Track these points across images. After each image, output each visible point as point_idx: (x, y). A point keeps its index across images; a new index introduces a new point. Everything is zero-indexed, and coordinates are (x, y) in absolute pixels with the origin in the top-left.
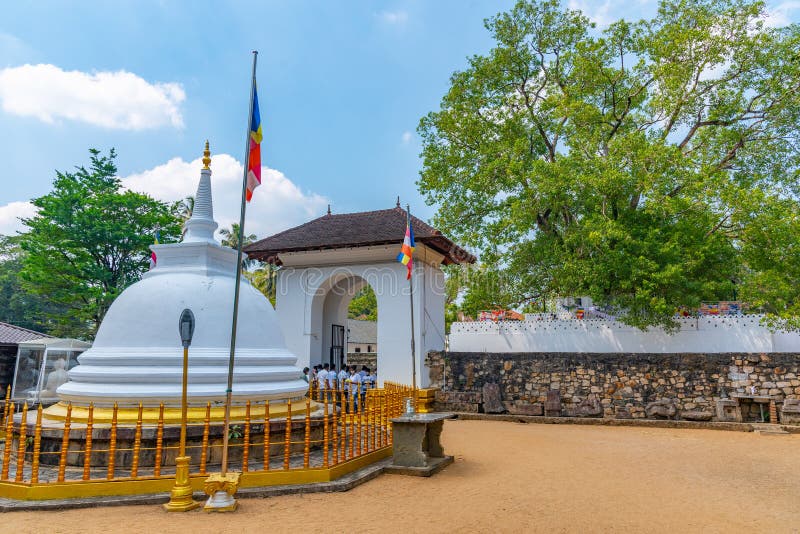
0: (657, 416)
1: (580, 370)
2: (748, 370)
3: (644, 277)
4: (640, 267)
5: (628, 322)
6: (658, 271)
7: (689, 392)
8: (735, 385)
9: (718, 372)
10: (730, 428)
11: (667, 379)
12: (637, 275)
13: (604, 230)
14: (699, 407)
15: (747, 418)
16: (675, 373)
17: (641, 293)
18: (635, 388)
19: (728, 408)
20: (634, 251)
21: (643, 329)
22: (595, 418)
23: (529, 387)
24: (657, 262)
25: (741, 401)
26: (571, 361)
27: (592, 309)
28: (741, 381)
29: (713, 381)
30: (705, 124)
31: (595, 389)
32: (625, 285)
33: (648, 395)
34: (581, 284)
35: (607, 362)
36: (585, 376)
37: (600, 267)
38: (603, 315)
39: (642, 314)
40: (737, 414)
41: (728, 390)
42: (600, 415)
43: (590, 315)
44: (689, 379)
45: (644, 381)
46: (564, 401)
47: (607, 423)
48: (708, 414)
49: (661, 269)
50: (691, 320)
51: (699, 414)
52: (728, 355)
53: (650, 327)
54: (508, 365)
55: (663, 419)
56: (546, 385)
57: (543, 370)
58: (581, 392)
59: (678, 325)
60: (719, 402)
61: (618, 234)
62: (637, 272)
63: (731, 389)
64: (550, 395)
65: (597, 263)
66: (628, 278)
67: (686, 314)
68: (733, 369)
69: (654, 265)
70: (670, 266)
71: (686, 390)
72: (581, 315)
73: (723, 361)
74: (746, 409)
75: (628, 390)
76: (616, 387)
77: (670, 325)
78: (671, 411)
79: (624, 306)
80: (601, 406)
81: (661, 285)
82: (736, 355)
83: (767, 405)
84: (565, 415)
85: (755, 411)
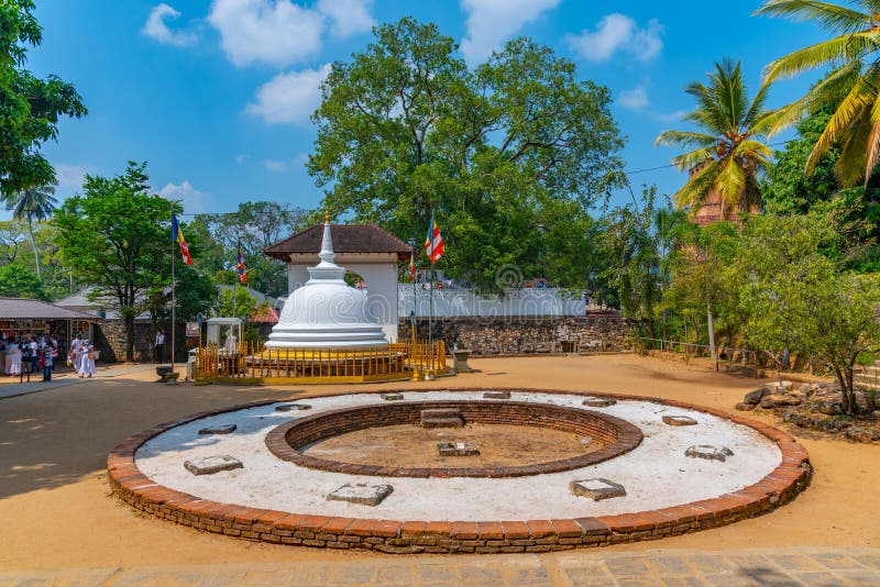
0: (527, 352)
1: (487, 329)
2: (566, 327)
3: (490, 261)
4: (487, 254)
6: (498, 256)
7: (539, 339)
8: (560, 335)
9: (552, 329)
10: (557, 356)
11: (529, 332)
12: (486, 259)
14: (543, 347)
15: (565, 351)
16: (533, 330)
17: (487, 273)
18: (514, 338)
19: (557, 346)
20: (484, 241)
22: (496, 354)
24: (499, 250)
25: (562, 343)
27: (450, 283)
28: (563, 333)
29: (550, 333)
31: (495, 339)
32: (477, 265)
33: (520, 341)
36: (489, 332)
37: (460, 252)
38: (455, 286)
39: (487, 286)
40: (560, 349)
41: (557, 338)
42: (498, 353)
43: (447, 287)
44: (539, 333)
45: (518, 334)
46: (479, 347)
47: (502, 357)
48: (547, 349)
49: (502, 255)
51: (544, 350)
54: (446, 327)
56: (469, 338)
57: (467, 330)
58: (487, 341)
60: (554, 343)
61: (475, 228)
62: (485, 257)
63: (559, 337)
66: (478, 262)
67: (514, 288)
68: (559, 327)
69: (496, 252)
74: (564, 346)
75: (510, 339)
76: (505, 338)
78: (532, 349)
80: (498, 348)
83: (573, 344)
84: (480, 353)
85: (568, 347)
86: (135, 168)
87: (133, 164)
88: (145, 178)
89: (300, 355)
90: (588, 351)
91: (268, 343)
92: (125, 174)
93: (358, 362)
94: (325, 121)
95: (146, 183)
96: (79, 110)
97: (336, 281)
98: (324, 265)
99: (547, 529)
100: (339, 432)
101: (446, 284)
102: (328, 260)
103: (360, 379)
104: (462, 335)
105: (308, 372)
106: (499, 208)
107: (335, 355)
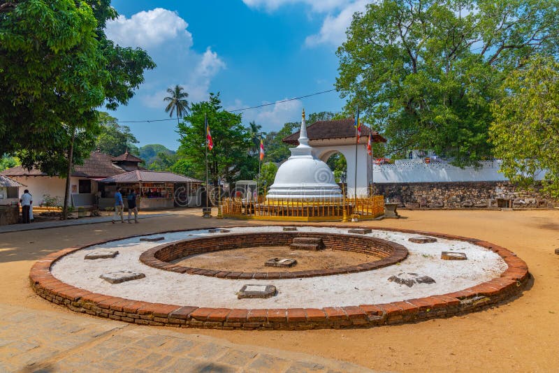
0: (465, 206)
1: (435, 190)
2: (503, 188)
3: (464, 140)
4: (463, 135)
5: (454, 164)
6: (473, 136)
8: (497, 194)
9: (491, 189)
10: (493, 210)
11: (471, 192)
12: (461, 140)
13: (444, 114)
14: (482, 203)
15: (500, 206)
16: (474, 190)
17: (462, 149)
18: (457, 196)
19: (493, 203)
20: (460, 126)
21: (462, 168)
22: (441, 208)
23: (413, 196)
24: (473, 132)
25: (499, 200)
26: (431, 186)
27: (435, 158)
28: (500, 192)
29: (489, 193)
30: (506, 47)
31: (441, 197)
32: (453, 144)
33: (462, 199)
34: (430, 144)
35: (446, 186)
36: (437, 192)
37: (441, 135)
38: (440, 160)
39: (462, 160)
40: (496, 205)
41: (494, 196)
42: (443, 206)
43: (433, 161)
44: (479, 192)
45: (461, 193)
46: (428, 202)
47: (445, 210)
48: (484, 205)
49: (475, 135)
50: (490, 163)
51: (482, 205)
52: (495, 182)
53: (466, 167)
54: (404, 188)
55: (467, 207)
56: (421, 196)
57: (420, 190)
58: (435, 198)
59: (482, 166)
60: (490, 201)
61: (452, 116)
62: (460, 138)
63: (496, 196)
64: (423, 199)
65: (439, 132)
66: (455, 141)
67: (487, 159)
68: (497, 188)
69: (471, 134)
70: (479, 134)
71: (478, 196)
72: (429, 161)
73: (493, 185)
74: (501, 203)
75: (455, 197)
76: (449, 196)
77: (477, 166)
78: (471, 204)
79: (453, 156)
80: (444, 203)
81: (474, 145)
82: (498, 182)
83: (508, 201)
84: (428, 207)
85: (503, 204)
86: (213, 97)
87: (212, 94)
88: (219, 102)
89: (276, 203)
90: (522, 207)
91: (267, 196)
92: (209, 101)
93: (310, 208)
94: (345, 54)
95: (220, 105)
96: (151, 65)
97: (307, 156)
98: (301, 146)
99: (148, 309)
100: (235, 247)
101: (433, 159)
102: (304, 143)
103: (306, 218)
104: (416, 194)
105: (281, 214)
106: (471, 100)
107: (296, 203)
